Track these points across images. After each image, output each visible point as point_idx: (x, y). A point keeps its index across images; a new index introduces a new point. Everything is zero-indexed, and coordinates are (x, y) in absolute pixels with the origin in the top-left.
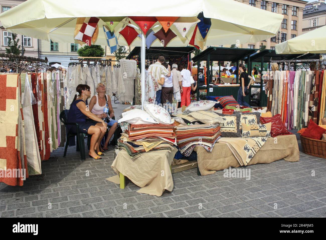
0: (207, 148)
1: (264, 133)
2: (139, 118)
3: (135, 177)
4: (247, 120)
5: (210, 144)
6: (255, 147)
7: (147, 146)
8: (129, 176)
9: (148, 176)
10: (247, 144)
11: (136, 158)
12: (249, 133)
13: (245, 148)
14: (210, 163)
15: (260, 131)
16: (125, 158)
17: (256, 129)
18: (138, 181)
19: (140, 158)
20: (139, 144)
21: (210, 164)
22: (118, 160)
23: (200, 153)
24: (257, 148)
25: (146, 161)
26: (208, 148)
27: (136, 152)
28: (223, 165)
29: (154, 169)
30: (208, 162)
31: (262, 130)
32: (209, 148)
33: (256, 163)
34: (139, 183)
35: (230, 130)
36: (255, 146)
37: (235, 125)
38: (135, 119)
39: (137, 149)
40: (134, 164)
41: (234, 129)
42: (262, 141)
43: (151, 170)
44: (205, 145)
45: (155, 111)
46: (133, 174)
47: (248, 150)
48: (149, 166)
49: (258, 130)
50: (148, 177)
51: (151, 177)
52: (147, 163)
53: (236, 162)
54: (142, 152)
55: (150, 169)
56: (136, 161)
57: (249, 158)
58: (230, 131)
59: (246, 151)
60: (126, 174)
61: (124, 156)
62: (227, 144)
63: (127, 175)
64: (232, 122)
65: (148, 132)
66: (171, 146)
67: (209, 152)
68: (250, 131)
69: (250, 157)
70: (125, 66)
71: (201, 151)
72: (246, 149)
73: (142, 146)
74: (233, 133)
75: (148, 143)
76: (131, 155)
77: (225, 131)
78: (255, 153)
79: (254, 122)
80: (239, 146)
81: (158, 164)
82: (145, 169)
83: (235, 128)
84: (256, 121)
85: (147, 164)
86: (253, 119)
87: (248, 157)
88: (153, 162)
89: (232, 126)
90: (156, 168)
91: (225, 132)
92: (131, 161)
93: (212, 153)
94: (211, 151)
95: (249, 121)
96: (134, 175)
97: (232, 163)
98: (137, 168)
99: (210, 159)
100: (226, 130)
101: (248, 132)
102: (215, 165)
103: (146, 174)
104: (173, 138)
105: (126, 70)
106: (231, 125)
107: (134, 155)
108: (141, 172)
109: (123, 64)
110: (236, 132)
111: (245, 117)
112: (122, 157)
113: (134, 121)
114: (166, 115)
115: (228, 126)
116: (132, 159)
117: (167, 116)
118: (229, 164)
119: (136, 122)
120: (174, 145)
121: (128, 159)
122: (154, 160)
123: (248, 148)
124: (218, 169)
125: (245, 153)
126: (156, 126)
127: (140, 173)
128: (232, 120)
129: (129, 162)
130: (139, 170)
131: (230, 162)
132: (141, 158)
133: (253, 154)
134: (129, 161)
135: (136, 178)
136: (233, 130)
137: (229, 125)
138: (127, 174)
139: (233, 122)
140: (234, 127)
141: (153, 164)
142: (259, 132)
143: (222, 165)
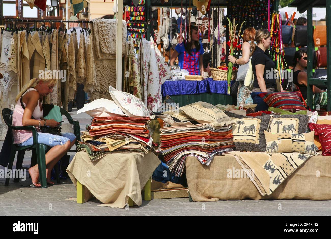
0: (201, 159)
1: (302, 144)
2: (103, 108)
3: (96, 187)
4: (281, 127)
5: (205, 153)
6: (285, 167)
7: (111, 143)
8: (89, 186)
9: (113, 185)
10: (270, 160)
11: (98, 161)
12: (276, 144)
13: (266, 166)
14: (209, 185)
15: (294, 141)
16: (85, 161)
17: (285, 137)
18: (100, 193)
19: (102, 161)
20: (102, 141)
21: (209, 187)
22: (75, 163)
23: (191, 166)
24: (288, 169)
25: (110, 165)
26: (203, 159)
27: (97, 150)
28: (230, 191)
29: (120, 175)
30: (206, 183)
31: (297, 139)
32: (205, 160)
33: (292, 197)
34: (100, 196)
35: (247, 140)
36: (285, 165)
37: (256, 133)
38: (98, 110)
39: (99, 147)
40: (96, 169)
41: (254, 138)
42: (299, 158)
43: (116, 178)
44: (199, 155)
45: (124, 100)
46: (93, 183)
47: (273, 170)
48: (114, 172)
49: (290, 138)
50: (112, 187)
51: (116, 188)
52: (111, 167)
53: (255, 190)
54: (106, 151)
55: (114, 176)
56: (98, 164)
57: (274, 183)
58: (248, 142)
59: (269, 172)
60: (84, 182)
61: (83, 158)
62: (236, 157)
63: (86, 184)
64: (252, 127)
65: (113, 126)
66: (144, 148)
67: (204, 166)
68: (277, 142)
69: (276, 182)
70: (102, 31)
71: (193, 164)
72: (268, 167)
73: (106, 143)
74: (253, 145)
75: (113, 140)
76: (91, 155)
77: (241, 141)
78: (286, 177)
79: (293, 129)
80: (256, 163)
81: (125, 169)
82: (109, 176)
83: (256, 136)
84: (296, 127)
85: (111, 169)
86: (292, 125)
87: (272, 180)
88: (119, 166)
89: (251, 134)
90: (122, 175)
91: (241, 143)
92: (91, 164)
93: (211, 169)
94: (208, 164)
95: (284, 128)
96: (95, 185)
97: (246, 189)
98: (98, 175)
99: (209, 179)
100: (241, 139)
101: (274, 142)
102: (217, 189)
103: (109, 183)
104: (145, 136)
105: (104, 39)
106: (251, 132)
107: (95, 155)
108: (103, 180)
109: (100, 29)
110: (258, 142)
111: (278, 121)
112: (81, 159)
113: (97, 113)
114: (139, 106)
115: (245, 134)
116: (92, 160)
117: (139, 108)
118: (241, 190)
119: (100, 114)
120: (148, 147)
121: (87, 162)
122: (119, 163)
123: (272, 167)
124: (222, 197)
125: (267, 174)
126: (124, 119)
127: (102, 182)
128: (253, 125)
129: (89, 166)
130: (101, 177)
131: (243, 187)
132: (105, 160)
133: (281, 177)
134: (89, 164)
135: (97, 189)
136: (253, 140)
137: (248, 131)
138: (86, 182)
139: (254, 128)
140: (254, 135)
141: (119, 168)
142: (291, 142)
143: (228, 191)
